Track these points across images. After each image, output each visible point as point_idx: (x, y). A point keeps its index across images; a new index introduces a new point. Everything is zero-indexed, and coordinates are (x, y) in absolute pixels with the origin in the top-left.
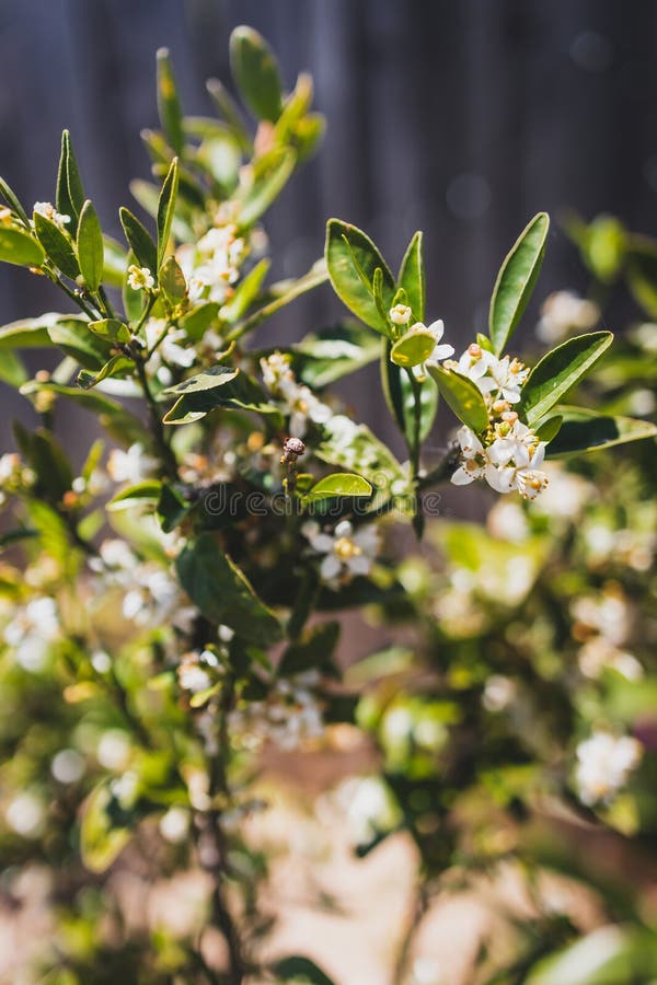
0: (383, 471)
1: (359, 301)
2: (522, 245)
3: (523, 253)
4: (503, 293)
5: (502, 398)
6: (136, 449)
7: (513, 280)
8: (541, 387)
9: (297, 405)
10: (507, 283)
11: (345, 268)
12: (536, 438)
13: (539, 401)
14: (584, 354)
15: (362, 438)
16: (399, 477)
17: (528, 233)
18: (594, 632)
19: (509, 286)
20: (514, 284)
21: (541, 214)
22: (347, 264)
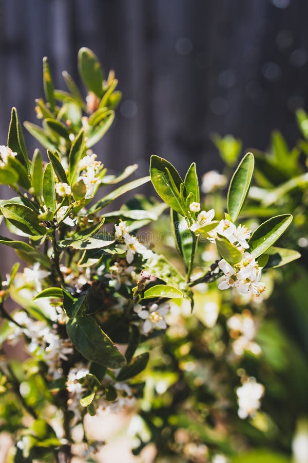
0: (173, 278)
1: (168, 197)
2: (240, 168)
3: (241, 172)
4: (232, 192)
5: (240, 245)
6: (37, 266)
7: (237, 186)
8: (258, 240)
9: (131, 246)
10: (234, 187)
11: (160, 180)
12: (257, 265)
13: (256, 247)
14: (278, 225)
15: (162, 261)
16: (181, 281)
17: (243, 163)
18: (240, 334)
19: (235, 189)
20: (237, 187)
21: (248, 153)
22: (161, 177)
